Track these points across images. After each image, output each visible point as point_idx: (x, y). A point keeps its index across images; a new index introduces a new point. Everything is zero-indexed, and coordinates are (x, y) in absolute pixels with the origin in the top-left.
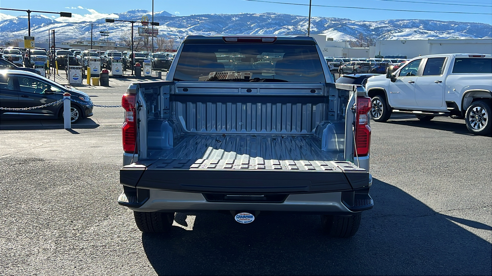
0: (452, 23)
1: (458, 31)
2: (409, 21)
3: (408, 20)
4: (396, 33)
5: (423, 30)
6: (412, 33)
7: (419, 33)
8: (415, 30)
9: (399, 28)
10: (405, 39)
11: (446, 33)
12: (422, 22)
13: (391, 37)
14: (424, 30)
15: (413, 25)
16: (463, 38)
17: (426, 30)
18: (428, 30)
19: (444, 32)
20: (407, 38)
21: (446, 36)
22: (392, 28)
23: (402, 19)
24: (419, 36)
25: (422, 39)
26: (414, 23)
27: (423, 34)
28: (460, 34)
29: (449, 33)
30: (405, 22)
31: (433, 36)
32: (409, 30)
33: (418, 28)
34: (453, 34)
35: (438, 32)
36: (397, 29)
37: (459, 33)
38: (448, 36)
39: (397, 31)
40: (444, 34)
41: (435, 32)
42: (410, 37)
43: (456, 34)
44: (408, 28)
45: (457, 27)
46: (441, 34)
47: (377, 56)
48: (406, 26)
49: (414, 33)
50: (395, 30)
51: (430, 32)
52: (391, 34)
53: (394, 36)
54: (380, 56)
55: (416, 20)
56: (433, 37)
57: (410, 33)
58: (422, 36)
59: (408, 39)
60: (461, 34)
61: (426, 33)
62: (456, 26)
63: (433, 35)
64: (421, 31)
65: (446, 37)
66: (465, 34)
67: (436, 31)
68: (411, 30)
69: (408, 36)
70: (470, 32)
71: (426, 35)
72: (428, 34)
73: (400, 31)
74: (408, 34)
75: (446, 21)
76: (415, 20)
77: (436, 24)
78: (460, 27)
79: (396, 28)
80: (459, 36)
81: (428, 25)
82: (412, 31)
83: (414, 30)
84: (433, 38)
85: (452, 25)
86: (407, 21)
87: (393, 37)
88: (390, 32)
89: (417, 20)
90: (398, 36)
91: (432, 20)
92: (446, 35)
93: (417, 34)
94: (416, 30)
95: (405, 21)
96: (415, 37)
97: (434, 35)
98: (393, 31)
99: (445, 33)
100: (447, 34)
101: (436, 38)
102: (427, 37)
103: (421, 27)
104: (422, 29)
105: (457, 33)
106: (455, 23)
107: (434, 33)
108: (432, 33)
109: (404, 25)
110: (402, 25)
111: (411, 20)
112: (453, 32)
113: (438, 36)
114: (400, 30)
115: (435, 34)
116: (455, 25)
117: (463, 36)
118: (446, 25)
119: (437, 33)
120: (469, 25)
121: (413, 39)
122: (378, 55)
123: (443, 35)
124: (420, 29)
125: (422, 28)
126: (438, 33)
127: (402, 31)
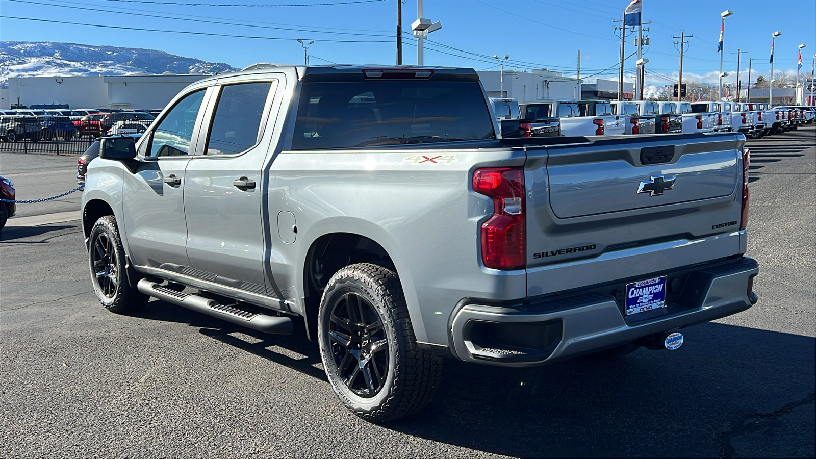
0: (108, 50)
1: (119, 62)
2: (34, 45)
3: (32, 43)
4: (14, 64)
5: (60, 60)
6: (43, 65)
7: (55, 66)
8: (47, 60)
9: (18, 56)
10: (30, 75)
11: (100, 65)
12: (57, 46)
13: (6, 72)
14: (62, 61)
15: (43, 51)
16: (128, 74)
17: (66, 60)
18: (69, 61)
19: (97, 63)
20: (35, 73)
21: (101, 71)
22: (6, 56)
23: (21, 41)
24: (56, 70)
25: (62, 75)
26: (43, 48)
27: (62, 67)
28: (123, 67)
29: (105, 66)
30: (27, 47)
31: (80, 70)
32: (37, 60)
33: (51, 58)
34: (112, 67)
35: (86, 63)
36: (15, 58)
37: (122, 66)
38: (104, 70)
39: (15, 62)
40: (98, 67)
41: (81, 64)
42: (39, 72)
43: (116, 67)
44: (34, 56)
45: (117, 55)
46: (92, 66)
47: (15, 105)
48: (30, 54)
49: (46, 66)
50: (12, 59)
51: (73, 63)
52: (6, 68)
53: (12, 71)
54: (20, 105)
55: (46, 42)
56: (80, 72)
57: (39, 65)
58: (60, 70)
59: (37, 75)
60: (124, 66)
61: (67, 65)
62: (115, 54)
63: (79, 69)
64: (59, 61)
65: (100, 72)
66: (130, 67)
67: (83, 62)
68: (41, 59)
69: (36, 71)
70: (137, 64)
71: (67, 69)
72: (71, 67)
73: (20, 61)
74: (36, 68)
75: (98, 46)
76: (44, 43)
77: (81, 50)
78: (122, 56)
79: (12, 57)
80: (122, 70)
81: (69, 52)
82: (42, 62)
83: (45, 60)
84: (79, 74)
85: (109, 53)
86: (31, 45)
87: (10, 72)
88: (2, 64)
89: (48, 43)
90: (18, 70)
91: (75, 44)
92: (100, 69)
93: (51, 68)
94: (49, 60)
95: (27, 45)
96: (48, 72)
97: (81, 68)
98: (8, 62)
99: (98, 65)
100: (102, 67)
101: (85, 73)
102: (70, 72)
103: (57, 54)
104: (58, 59)
105: (119, 66)
106: (113, 49)
107: (81, 65)
108: (78, 65)
109: (25, 51)
110: (22, 51)
111: (38, 44)
112: (111, 65)
113: (88, 71)
114: (20, 60)
115: (82, 67)
116: (113, 53)
117: (128, 70)
118: (98, 52)
119: (85, 66)
120: (135, 53)
121: (46, 75)
123: (96, 69)
124: (56, 58)
125: (59, 57)
126: (87, 66)
127: (25, 63)
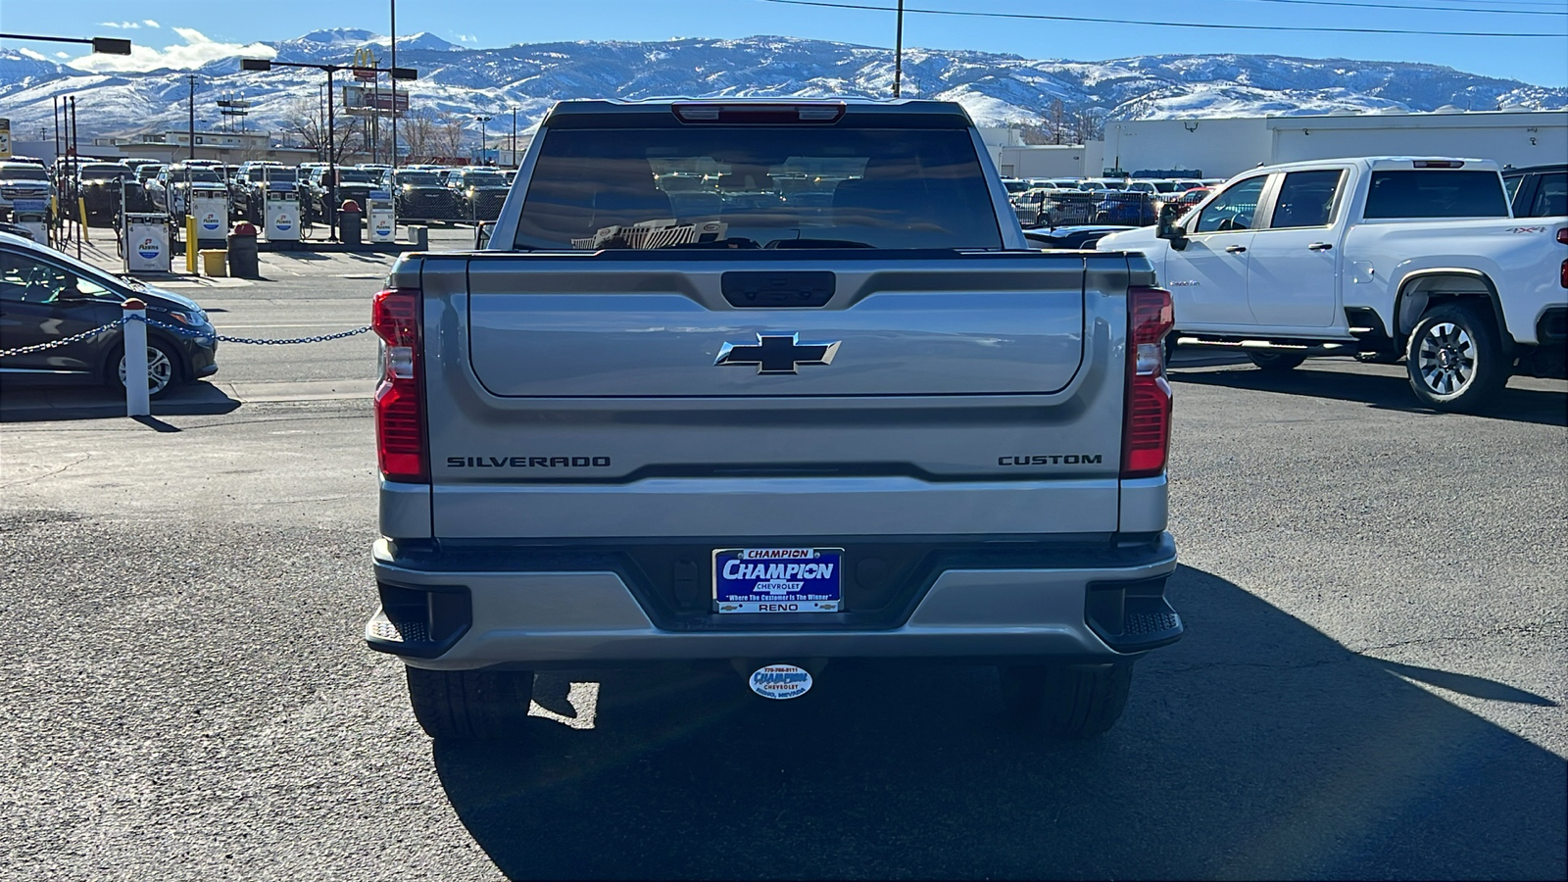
0: (1338, 65)
1: (1357, 89)
2: (1204, 61)
3: (1200, 57)
4: (1165, 97)
5: (1248, 87)
6: (1215, 96)
7: (1237, 98)
8: (1224, 87)
9: (1174, 81)
10: (1191, 115)
11: (1319, 96)
12: (1244, 62)
13: (1150, 111)
14: (1250, 89)
15: (1219, 71)
16: (1371, 112)
17: (1257, 87)
18: (1262, 89)
19: (1313, 92)
20: (1199, 112)
21: (1319, 106)
22: (1153, 82)
23: (1183, 53)
24: (1237, 107)
25: (1245, 115)
26: (1219, 65)
27: (1248, 100)
28: (1362, 99)
29: (1328, 97)
30: (1192, 64)
31: (1280, 106)
32: (1206, 89)
33: (1231, 83)
34: (1340, 99)
35: (1294, 92)
36: (1169, 84)
37: (1361, 96)
38: (1326, 104)
39: (1167, 93)
40: (1315, 98)
41: (1285, 94)
42: (1207, 111)
43: (1349, 99)
44: (1201, 81)
45: (1355, 76)
46: (1305, 98)
47: (1110, 171)
48: (1195, 77)
49: (1221, 98)
50: (1163, 87)
51: (1270, 93)
52: (1151, 103)
53: (1160, 108)
54: (1119, 171)
55: (1226, 55)
56: (1280, 109)
57: (1208, 98)
58: (1245, 106)
59: (1203, 115)
60: (1366, 98)
61: (1258, 97)
62: (1351, 73)
63: (1280, 104)
64: (1244, 90)
65: (1319, 109)
66: (1377, 99)
67: (1287, 91)
68: (1213, 87)
69: (1201, 108)
70: (1393, 92)
71: (1257, 104)
72: (1266, 101)
73: (1176, 91)
74: (1202, 102)
75: (1319, 59)
76: (1222, 56)
77: (1287, 68)
78: (1363, 78)
79: (1164, 83)
80: (1361, 104)
81: (1263, 72)
82: (1214, 92)
83: (1220, 87)
84: (1278, 114)
85: (1339, 72)
86: (1200, 61)
87: (1156, 110)
88: (1145, 96)
89: (1229, 57)
90: (1171, 108)
91: (1277, 57)
92: (1319, 103)
93: (1228, 102)
94: (1228, 87)
95: (1192, 61)
96: (1223, 109)
97: (1283, 102)
98: (1155, 93)
99: (1315, 95)
100: (1323, 99)
101: (1290, 111)
102: (1263, 109)
103: (1243, 77)
104: (1244, 85)
105: (1355, 96)
106: (1348, 65)
107: (1284, 97)
108: (1277, 96)
109: (1188, 72)
110: (1182, 73)
111: (1211, 58)
112: (1340, 95)
113: (1295, 107)
114: (1177, 88)
115: (1285, 100)
116: (1346, 72)
117: (1371, 104)
118: (1319, 71)
119: (1291, 97)
120: (1390, 72)
121: (1218, 116)
122: (1113, 170)
123: (1310, 102)
124: (1241, 85)
125: (1246, 82)
126: (1294, 98)
127: (1185, 93)
